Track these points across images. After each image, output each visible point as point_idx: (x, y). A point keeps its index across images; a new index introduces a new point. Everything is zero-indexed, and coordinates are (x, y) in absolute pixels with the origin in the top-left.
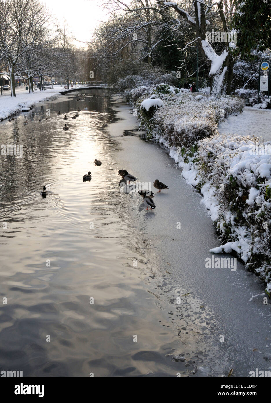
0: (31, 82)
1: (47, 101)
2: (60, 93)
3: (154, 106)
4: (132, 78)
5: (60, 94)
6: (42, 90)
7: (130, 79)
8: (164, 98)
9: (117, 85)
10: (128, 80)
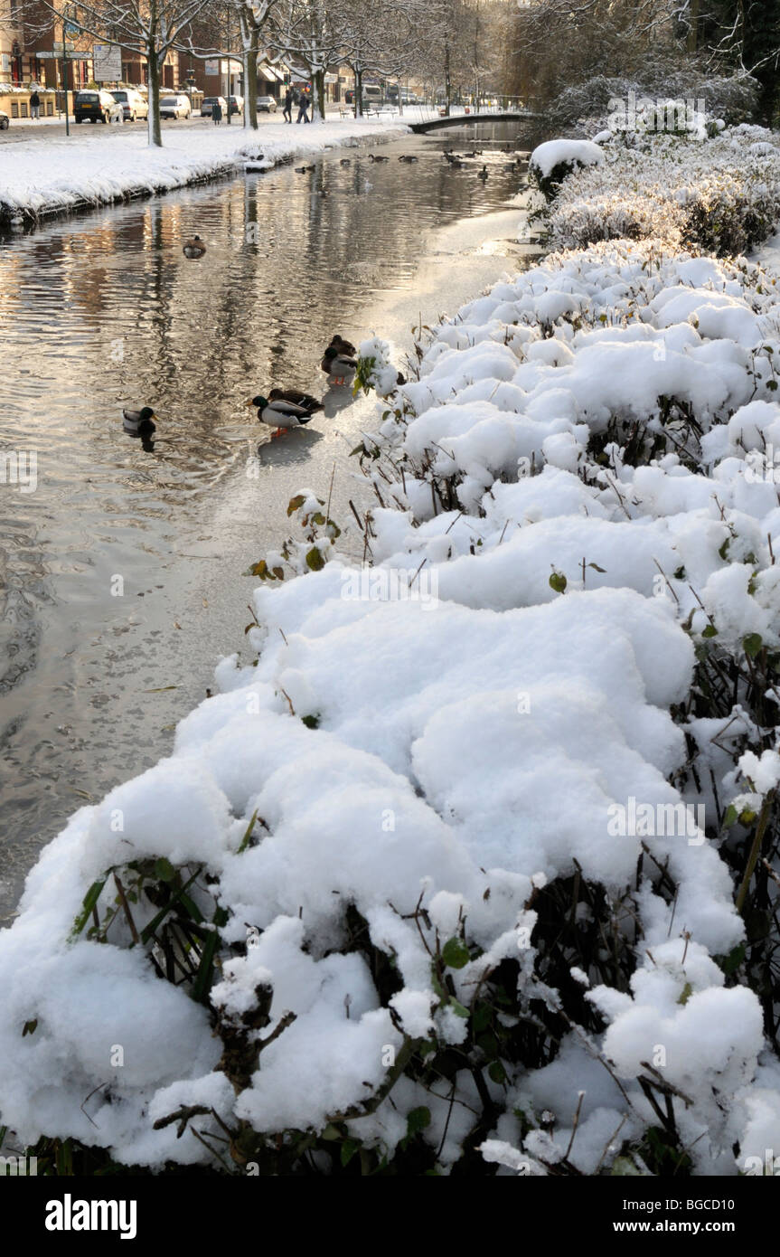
0: (318, 87)
1: (354, 146)
2: (410, 126)
3: (569, 163)
4: (604, 85)
5: (410, 129)
6: (361, 114)
7: (600, 89)
8: (637, 146)
9: (555, 105)
10: (592, 91)
